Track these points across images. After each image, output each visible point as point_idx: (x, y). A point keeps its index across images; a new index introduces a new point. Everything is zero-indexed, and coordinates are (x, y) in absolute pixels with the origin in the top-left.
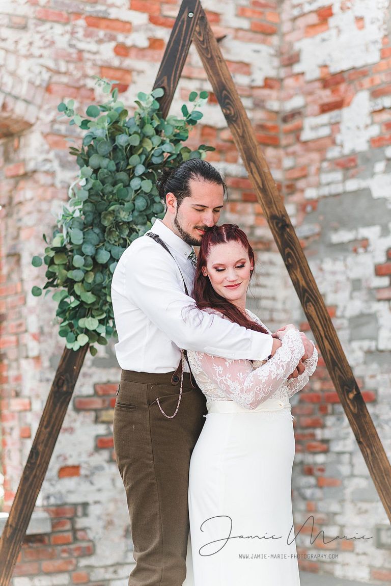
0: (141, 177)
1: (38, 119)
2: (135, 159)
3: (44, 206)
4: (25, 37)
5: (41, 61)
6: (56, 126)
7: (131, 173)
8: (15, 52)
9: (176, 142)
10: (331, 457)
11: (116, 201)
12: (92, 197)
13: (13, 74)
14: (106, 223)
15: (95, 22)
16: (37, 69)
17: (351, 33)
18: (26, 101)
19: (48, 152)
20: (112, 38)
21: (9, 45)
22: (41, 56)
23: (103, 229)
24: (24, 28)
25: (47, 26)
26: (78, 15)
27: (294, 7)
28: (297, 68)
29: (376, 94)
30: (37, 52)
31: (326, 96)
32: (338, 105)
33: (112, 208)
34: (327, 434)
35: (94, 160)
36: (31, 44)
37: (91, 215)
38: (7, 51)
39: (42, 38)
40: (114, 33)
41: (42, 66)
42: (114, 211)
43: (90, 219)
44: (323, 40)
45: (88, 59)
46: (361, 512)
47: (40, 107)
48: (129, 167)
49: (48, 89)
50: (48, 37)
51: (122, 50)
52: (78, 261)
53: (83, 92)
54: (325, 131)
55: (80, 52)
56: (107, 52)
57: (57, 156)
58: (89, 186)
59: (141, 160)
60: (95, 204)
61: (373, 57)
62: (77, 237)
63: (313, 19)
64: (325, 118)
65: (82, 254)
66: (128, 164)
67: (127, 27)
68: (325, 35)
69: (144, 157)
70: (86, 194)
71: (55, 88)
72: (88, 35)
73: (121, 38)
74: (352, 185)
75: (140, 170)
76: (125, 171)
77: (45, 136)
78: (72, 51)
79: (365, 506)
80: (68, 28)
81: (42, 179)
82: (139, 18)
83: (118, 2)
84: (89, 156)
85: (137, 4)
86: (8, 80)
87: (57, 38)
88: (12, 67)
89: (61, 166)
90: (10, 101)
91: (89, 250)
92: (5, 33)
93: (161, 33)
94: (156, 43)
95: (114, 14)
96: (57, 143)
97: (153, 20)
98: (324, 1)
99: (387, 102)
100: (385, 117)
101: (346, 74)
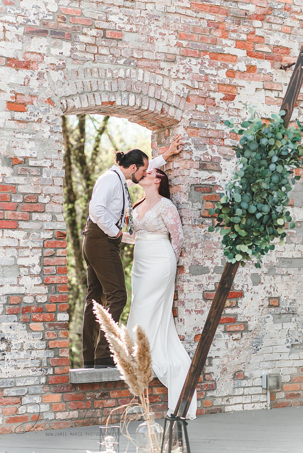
0: (276, 164)
1: (182, 117)
2: (271, 153)
3: (186, 173)
4: (175, 67)
5: (184, 82)
6: (193, 123)
7: (270, 161)
8: (169, 77)
9: (294, 142)
11: (260, 177)
12: (246, 175)
13: (167, 90)
14: (254, 190)
15: (215, 56)
16: (181, 87)
18: (175, 107)
19: (188, 139)
20: (226, 66)
21: (165, 72)
22: (184, 78)
23: (253, 194)
24: (174, 61)
25: (188, 59)
26: (205, 52)
30: (181, 76)
33: (258, 181)
35: (247, 153)
36: (178, 71)
37: (246, 185)
38: (163, 76)
39: (184, 67)
40: (226, 63)
41: (184, 84)
42: (259, 182)
43: (245, 187)
45: (212, 80)
47: (183, 111)
48: (268, 157)
49: (188, 100)
50: (187, 67)
51: (231, 74)
52: (239, 212)
53: (208, 100)
55: (207, 75)
56: (222, 74)
57: (193, 141)
58: (245, 168)
59: (275, 153)
60: (248, 179)
62: (238, 198)
65: (241, 208)
66: (267, 155)
67: (234, 58)
69: (277, 151)
70: (243, 173)
71: (191, 98)
72: (210, 65)
73: (230, 66)
75: (275, 159)
76: (265, 159)
77: (186, 128)
78: (202, 75)
80: (200, 61)
81: (185, 155)
82: (241, 53)
83: (229, 42)
84: (244, 150)
85: (240, 44)
86: (164, 94)
87: (193, 67)
88: (166, 86)
89: (196, 147)
90: (166, 107)
91: (244, 205)
92: (163, 65)
93: (254, 62)
94: (251, 69)
95: (227, 50)
96: (192, 134)
97: (249, 54)
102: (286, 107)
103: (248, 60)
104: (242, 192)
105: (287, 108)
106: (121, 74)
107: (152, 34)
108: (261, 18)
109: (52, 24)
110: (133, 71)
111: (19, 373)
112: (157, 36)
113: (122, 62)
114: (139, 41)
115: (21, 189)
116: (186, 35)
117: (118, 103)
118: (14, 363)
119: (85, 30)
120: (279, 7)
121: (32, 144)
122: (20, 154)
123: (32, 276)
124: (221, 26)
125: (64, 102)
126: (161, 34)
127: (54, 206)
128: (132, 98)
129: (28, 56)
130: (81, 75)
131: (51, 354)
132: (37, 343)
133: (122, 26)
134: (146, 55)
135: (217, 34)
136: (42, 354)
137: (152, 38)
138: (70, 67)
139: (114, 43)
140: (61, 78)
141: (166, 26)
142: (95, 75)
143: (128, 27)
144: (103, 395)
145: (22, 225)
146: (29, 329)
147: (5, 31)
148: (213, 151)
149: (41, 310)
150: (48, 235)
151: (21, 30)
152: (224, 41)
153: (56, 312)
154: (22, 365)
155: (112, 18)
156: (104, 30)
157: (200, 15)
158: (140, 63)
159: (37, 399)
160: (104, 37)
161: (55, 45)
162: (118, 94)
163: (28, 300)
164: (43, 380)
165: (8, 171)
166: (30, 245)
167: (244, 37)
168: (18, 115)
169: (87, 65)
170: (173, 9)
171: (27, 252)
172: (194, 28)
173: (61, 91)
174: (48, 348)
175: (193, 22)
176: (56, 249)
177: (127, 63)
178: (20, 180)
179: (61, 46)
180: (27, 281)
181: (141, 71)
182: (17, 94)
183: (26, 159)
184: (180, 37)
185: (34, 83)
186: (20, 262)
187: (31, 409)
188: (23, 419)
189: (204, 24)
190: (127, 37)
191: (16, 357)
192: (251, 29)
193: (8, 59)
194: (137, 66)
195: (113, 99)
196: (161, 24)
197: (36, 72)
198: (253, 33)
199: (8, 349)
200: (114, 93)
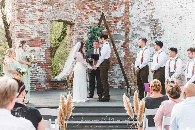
1: (76, 23)
3: (76, 35)
4: (75, 12)
5: (76, 15)
6: (78, 24)
7: (95, 35)
8: (73, 14)
10: (114, 71)
11: (93, 38)
12: (91, 38)
14: (92, 41)
15: (84, 9)
17: (119, 12)
19: (77, 28)
20: (86, 11)
21: (72, 13)
24: (74, 10)
25: (78, 10)
26: (81, 8)
27: (111, 7)
28: (111, 16)
29: (122, 21)
31: (115, 20)
32: (117, 22)
34: (113, 68)
39: (77, 12)
44: (115, 12)
46: (118, 79)
47: (76, 21)
49: (77, 19)
51: (87, 13)
53: (82, 19)
54: (115, 25)
55: (82, 13)
56: (85, 13)
61: (122, 16)
63: (113, 9)
64: (115, 23)
65: (89, 45)
67: (88, 10)
68: (115, 11)
69: (97, 33)
72: (82, 11)
73: (87, 11)
74: (118, 33)
79: (118, 78)
80: (80, 10)
82: (89, 8)
83: (87, 6)
84: (90, 33)
85: (89, 6)
86: (72, 18)
87: (79, 12)
88: (73, 16)
89: (79, 30)
90: (72, 20)
92: (72, 11)
93: (92, 10)
94: (91, 12)
95: (86, 8)
96: (78, 26)
97: (91, 9)
98: (115, 6)
99: (124, 22)
100: (123, 24)
101: (118, 18)
104: (90, 41)
106: (63, 13)
107: (70, 4)
108: (94, 0)
109: (48, 2)
110: (66, 12)
111: (40, 78)
113: (63, 10)
114: (67, 6)
115: (41, 38)
116: (77, 4)
117: (62, 20)
118: (39, 76)
119: (55, 3)
121: (44, 28)
122: (41, 31)
123: (43, 57)
124: (85, 2)
125: (51, 19)
126: (72, 4)
127: (48, 42)
128: (65, 18)
129: (43, 9)
130: (54, 13)
131: (47, 74)
132: (44, 72)
133: (63, 2)
134: (68, 9)
135: (84, 4)
136: (45, 74)
137: (70, 5)
138: (52, 11)
139: (61, 6)
140: (50, 14)
141: (73, 2)
142: (57, 13)
143: (65, 3)
144: (58, 84)
145: (41, 46)
146: (42, 69)
147: (38, 3)
148: (83, 30)
149: (45, 65)
150: (47, 49)
151: (42, 3)
152: (86, 6)
153: (48, 66)
154: (41, 77)
155: (61, 0)
156: (59, 3)
158: (67, 10)
159: (44, 84)
160: (59, 5)
161: (49, 7)
162: (62, 18)
163: (42, 63)
164: (45, 80)
165: (38, 34)
166: (43, 51)
167: (90, 5)
168: (41, 22)
169: (56, 11)
171: (42, 52)
172: (79, 3)
173: (50, 17)
174: (46, 73)
175: (79, 1)
176: (48, 52)
177: (64, 11)
178: (41, 36)
179: (50, 7)
180: (42, 58)
181: (67, 12)
182: (40, 17)
183: (42, 32)
184: (76, 5)
185: (44, 15)
186: (41, 54)
187: (42, 86)
188: (41, 88)
189: (81, 2)
190: (64, 5)
191: (40, 75)
192: (92, 3)
193: (39, 10)
194: (66, 11)
195: (61, 19)
196: (72, 2)
197: (45, 13)
198: (92, 4)
199: (38, 73)
200: (61, 17)
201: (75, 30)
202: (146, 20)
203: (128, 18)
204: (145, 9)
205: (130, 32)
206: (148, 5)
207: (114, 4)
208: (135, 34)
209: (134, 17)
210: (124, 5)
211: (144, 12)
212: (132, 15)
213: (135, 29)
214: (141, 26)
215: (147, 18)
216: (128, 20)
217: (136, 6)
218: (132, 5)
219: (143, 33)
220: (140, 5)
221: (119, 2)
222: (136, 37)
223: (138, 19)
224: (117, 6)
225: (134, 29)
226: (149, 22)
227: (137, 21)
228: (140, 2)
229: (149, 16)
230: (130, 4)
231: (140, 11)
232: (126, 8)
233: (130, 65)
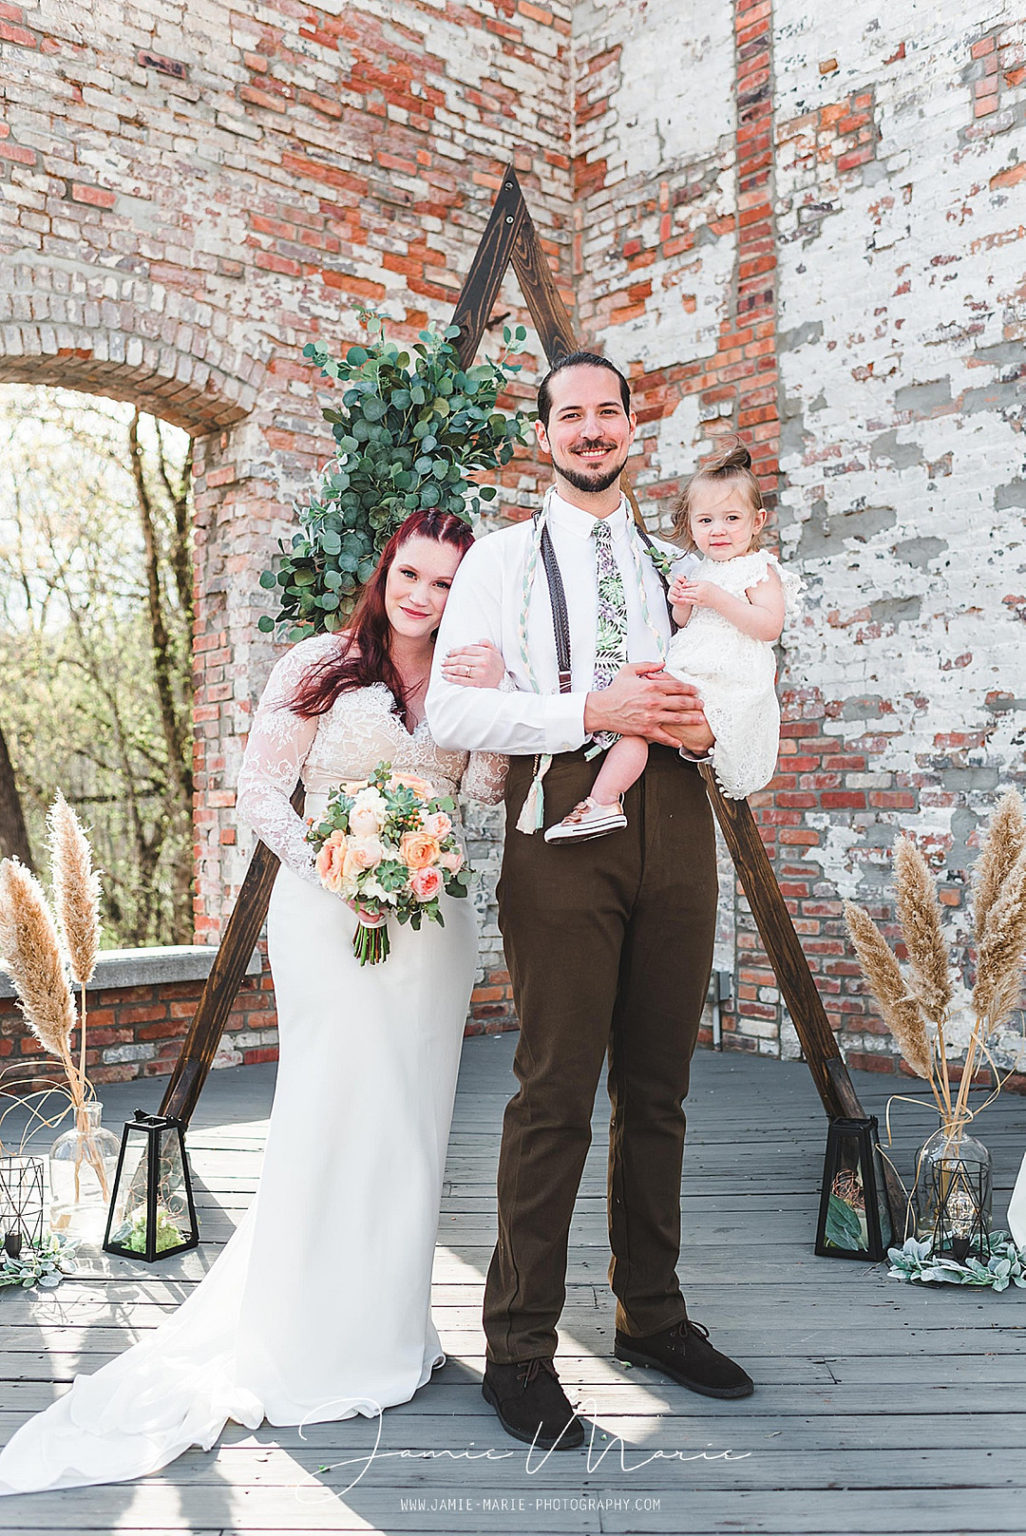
0: (432, 455)
1: (255, 405)
2: (421, 428)
3: (262, 527)
4: (241, 291)
5: (262, 326)
6: (280, 418)
7: (416, 448)
8: (227, 311)
9: (481, 405)
11: (391, 490)
12: (357, 485)
13: (222, 341)
14: (375, 525)
15: (337, 279)
16: (256, 337)
17: (676, 317)
18: (239, 379)
19: (268, 454)
20: (358, 305)
21: (218, 299)
22: (262, 319)
23: (372, 534)
24: (240, 278)
25: (272, 278)
26: (314, 267)
27: (596, 284)
29: (708, 399)
30: (256, 314)
32: (655, 414)
33: (386, 501)
35: (360, 429)
36: (248, 301)
37: (354, 510)
38: (214, 307)
39: (263, 294)
40: (361, 297)
41: (262, 332)
42: (388, 506)
43: (352, 516)
44: (636, 328)
45: (326, 330)
47: (259, 391)
48: (412, 441)
49: (270, 367)
50: (271, 293)
52: (332, 579)
53: (318, 374)
55: (316, 318)
56: (351, 320)
57: (280, 459)
58: (353, 466)
59: (431, 430)
60: (361, 494)
61: (708, 348)
62: (332, 543)
63: (623, 299)
65: (339, 570)
66: (411, 435)
67: (378, 290)
68: (639, 321)
69: (435, 426)
70: (346, 480)
71: (279, 365)
72: (323, 297)
73: (370, 306)
75: (430, 444)
76: (406, 445)
77: (265, 430)
78: (304, 316)
80: (300, 284)
81: (259, 489)
82: (395, 281)
83: (369, 254)
84: (352, 421)
85: (392, 261)
86: (215, 349)
87: (284, 296)
88: (221, 331)
89: (288, 474)
90: (217, 377)
91: (349, 563)
92: (213, 282)
93: (422, 303)
94: (416, 317)
95: (361, 270)
96: (279, 443)
97: (410, 283)
98: (639, 275)
99: (726, 409)
100: (721, 428)
101: (667, 374)
102: (464, 319)
103: (409, 298)
104: (345, 529)
105: (468, 322)
106: (110, 288)
107: (187, 209)
108: (442, 212)
110: (140, 287)
112: (200, 214)
113: (112, 261)
114: (155, 219)
116: (270, 225)
117: (101, 354)
119: (18, 174)
120: (480, 195)
124: (350, 215)
126: (208, 211)
128: (135, 346)
130: (7, 279)
133: (114, 178)
134: (171, 253)
135: (342, 231)
137: (187, 218)
139: (92, 216)
141: (223, 196)
142: (44, 284)
143: (129, 185)
152: (357, 250)
155: (86, 156)
156: (69, 182)
157: (304, 184)
158: (157, 270)
160: (68, 196)
162: (99, 336)
167: (401, 247)
169: (21, 256)
170: (239, 161)
172: (289, 210)
175: (287, 197)
177: (126, 267)
181: (159, 290)
184: (254, 224)
189: (314, 209)
190: (124, 207)
192: (418, 233)
194: (149, 277)
195: (86, 345)
196: (209, 189)
198: (422, 242)
200: (91, 331)
201: (245, 471)
202: (968, 348)
203: (770, 364)
204: (951, 238)
205: (786, 498)
206: (986, 195)
207: (630, 258)
208: (838, 505)
209: (832, 346)
210: (729, 240)
211: (941, 271)
212: (808, 326)
213: (846, 459)
214: (913, 417)
215: (976, 330)
216: (765, 379)
217: (847, 227)
218: (809, 232)
219: (932, 487)
220: (897, 216)
221: (676, 231)
222: (851, 543)
223: (875, 353)
224: (657, 271)
225: (833, 461)
226: (1006, 370)
227: (864, 374)
228: (901, 180)
229: (998, 309)
230: (787, 224)
231: (900, 271)
232: (742, 272)
233: (796, 818)
